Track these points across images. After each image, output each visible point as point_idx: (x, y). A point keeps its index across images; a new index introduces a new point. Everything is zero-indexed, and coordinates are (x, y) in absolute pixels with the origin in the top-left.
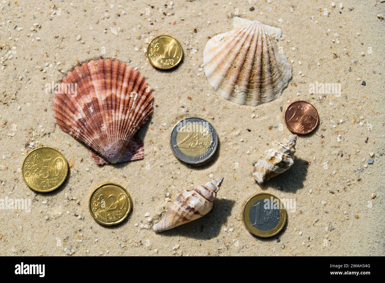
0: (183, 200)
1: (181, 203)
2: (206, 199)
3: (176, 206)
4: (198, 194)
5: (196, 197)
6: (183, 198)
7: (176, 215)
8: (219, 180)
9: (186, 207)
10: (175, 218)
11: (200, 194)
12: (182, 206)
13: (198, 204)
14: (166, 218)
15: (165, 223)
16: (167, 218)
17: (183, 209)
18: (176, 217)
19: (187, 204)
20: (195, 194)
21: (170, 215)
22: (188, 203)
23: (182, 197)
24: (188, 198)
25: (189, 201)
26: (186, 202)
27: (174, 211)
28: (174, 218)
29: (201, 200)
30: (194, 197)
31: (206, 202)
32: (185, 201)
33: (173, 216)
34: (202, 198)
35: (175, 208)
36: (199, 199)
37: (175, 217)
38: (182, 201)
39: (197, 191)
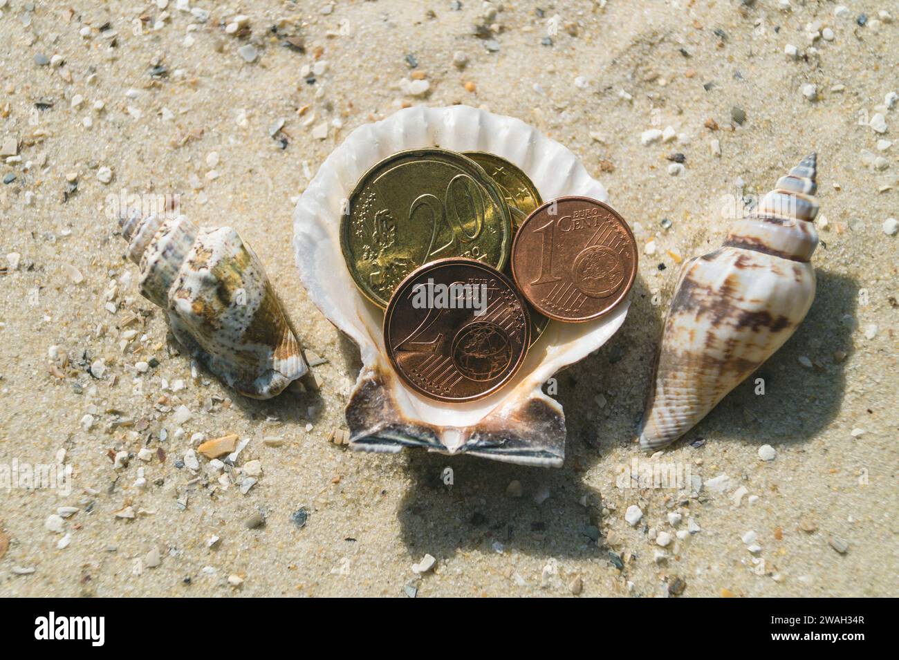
0: (709, 301)
1: (705, 315)
2: (793, 258)
3: (692, 334)
4: (753, 253)
5: (755, 266)
6: (705, 292)
7: (704, 367)
8: (803, 168)
9: (734, 321)
10: (705, 378)
11: (761, 248)
12: (716, 323)
13: (776, 288)
14: (666, 392)
15: (672, 411)
16: (672, 390)
17: (724, 332)
18: (708, 371)
19: (734, 308)
20: (742, 258)
21: (681, 375)
22: (734, 303)
23: (698, 291)
24: (728, 282)
25: (737, 295)
26: (725, 303)
27: (688, 354)
28: (700, 380)
29: (776, 271)
30: (747, 272)
31: (797, 271)
32: (719, 299)
33: (692, 374)
34: (777, 259)
35: (691, 339)
36: (769, 270)
37: (702, 373)
38: (708, 304)
39: (745, 245)
